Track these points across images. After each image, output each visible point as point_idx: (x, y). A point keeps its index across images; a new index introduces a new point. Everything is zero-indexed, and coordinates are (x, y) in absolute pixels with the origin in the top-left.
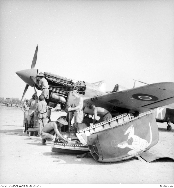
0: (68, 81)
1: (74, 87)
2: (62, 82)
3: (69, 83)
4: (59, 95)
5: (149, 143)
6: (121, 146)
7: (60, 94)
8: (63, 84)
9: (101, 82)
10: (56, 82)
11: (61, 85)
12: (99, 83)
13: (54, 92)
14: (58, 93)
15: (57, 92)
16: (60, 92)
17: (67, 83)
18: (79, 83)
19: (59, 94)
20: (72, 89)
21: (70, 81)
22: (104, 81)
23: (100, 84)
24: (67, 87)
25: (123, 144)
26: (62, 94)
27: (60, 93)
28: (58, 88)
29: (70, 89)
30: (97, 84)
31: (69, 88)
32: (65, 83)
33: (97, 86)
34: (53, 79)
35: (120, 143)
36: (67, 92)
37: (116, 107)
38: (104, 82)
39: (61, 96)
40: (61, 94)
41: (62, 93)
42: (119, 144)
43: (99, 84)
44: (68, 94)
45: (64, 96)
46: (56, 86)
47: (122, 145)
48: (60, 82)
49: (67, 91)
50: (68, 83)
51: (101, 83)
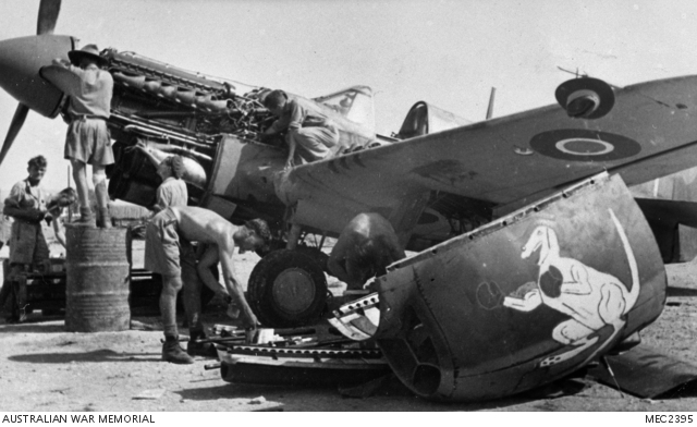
0: (214, 90)
1: (240, 114)
2: (190, 95)
3: (220, 98)
4: (174, 151)
5: (629, 290)
6: (519, 301)
7: (180, 148)
8: (191, 102)
9: (353, 92)
10: (162, 92)
11: (185, 105)
12: (343, 97)
13: (151, 139)
14: (173, 141)
15: (168, 136)
16: (177, 136)
17: (209, 97)
18: (260, 96)
19: (174, 147)
20: (232, 122)
21: (220, 88)
22: (364, 87)
23: (349, 101)
24: (208, 116)
25: (527, 296)
26: (190, 146)
27: (181, 144)
28: (167, 121)
29: (223, 123)
30: (336, 101)
31: (219, 119)
32: (201, 99)
33: (335, 107)
34: (147, 80)
35: (512, 291)
36: (210, 139)
37: (442, 193)
38: (365, 90)
39: (187, 154)
40: (185, 149)
41: (191, 140)
42: (508, 295)
43: (343, 103)
44: (214, 145)
45: (197, 154)
46: (160, 113)
47: (522, 297)
48: (181, 93)
49: (208, 133)
50: (213, 98)
51: (353, 98)
